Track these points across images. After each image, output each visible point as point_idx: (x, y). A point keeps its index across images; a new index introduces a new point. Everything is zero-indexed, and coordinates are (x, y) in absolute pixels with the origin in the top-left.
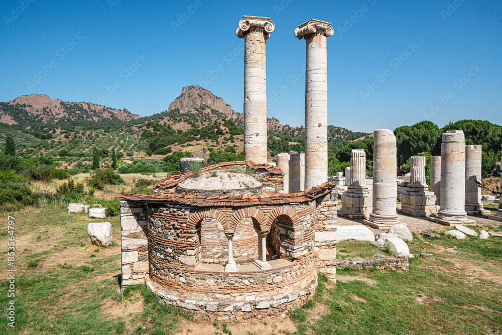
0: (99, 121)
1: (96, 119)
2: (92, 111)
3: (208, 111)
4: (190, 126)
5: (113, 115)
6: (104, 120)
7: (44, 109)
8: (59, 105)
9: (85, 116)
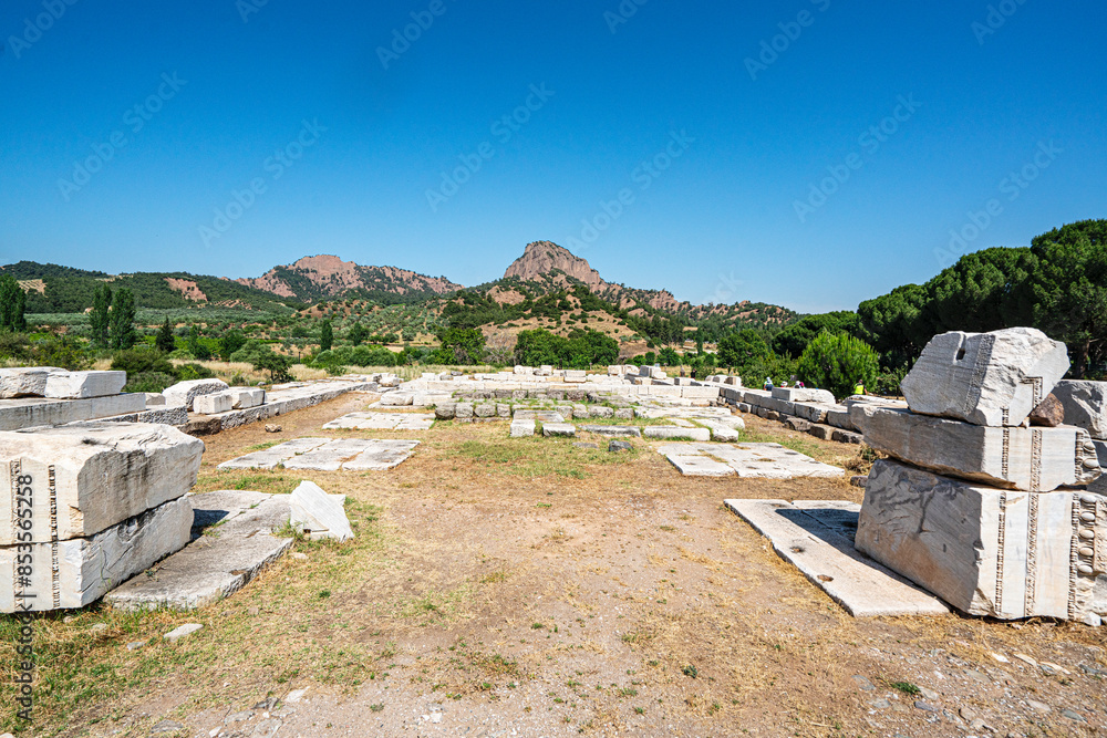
0: (405, 292)
1: (401, 290)
2: (397, 279)
3: (561, 278)
4: (524, 297)
5: (425, 285)
6: (413, 292)
7: (333, 276)
8: (352, 271)
9: (386, 286)
